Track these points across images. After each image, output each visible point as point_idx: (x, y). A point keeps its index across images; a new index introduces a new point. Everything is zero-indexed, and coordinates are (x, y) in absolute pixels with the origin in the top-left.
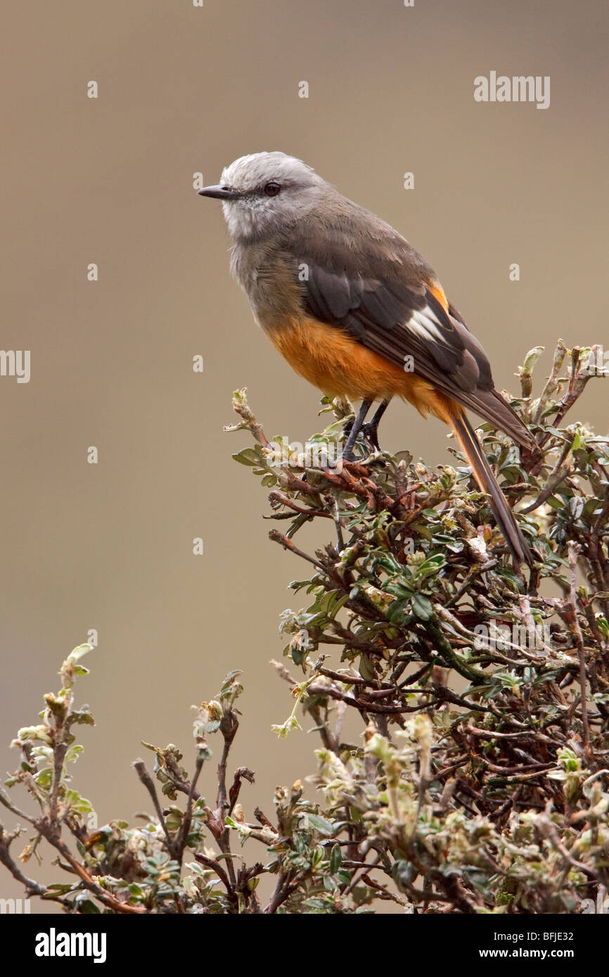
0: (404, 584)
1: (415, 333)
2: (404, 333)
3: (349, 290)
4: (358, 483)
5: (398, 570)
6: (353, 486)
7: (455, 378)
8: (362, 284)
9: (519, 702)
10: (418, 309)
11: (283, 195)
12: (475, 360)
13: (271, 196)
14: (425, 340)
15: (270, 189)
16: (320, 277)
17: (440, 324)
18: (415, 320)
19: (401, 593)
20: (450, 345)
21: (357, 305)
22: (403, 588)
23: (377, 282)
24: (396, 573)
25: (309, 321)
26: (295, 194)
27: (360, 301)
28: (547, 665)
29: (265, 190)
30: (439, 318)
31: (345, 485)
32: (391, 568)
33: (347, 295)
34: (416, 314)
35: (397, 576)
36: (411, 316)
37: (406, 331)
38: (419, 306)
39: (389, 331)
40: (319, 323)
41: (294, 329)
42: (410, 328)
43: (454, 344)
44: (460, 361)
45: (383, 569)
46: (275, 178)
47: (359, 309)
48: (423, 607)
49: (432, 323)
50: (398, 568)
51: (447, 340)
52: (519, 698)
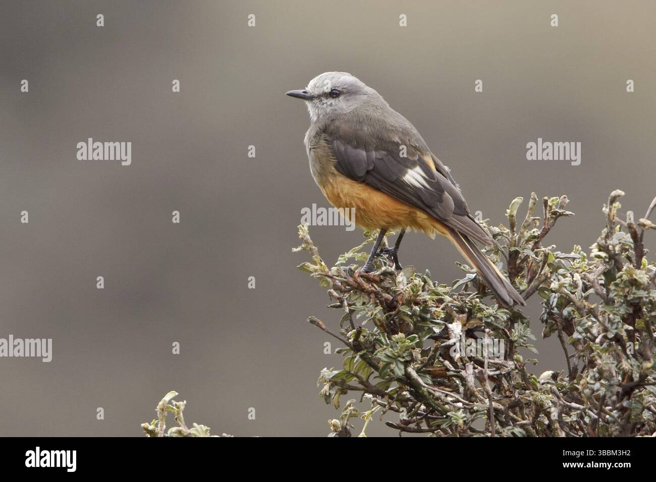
0: (389, 354)
1: (408, 183)
2: (402, 183)
3: (366, 158)
4: (368, 287)
5: (387, 345)
6: (365, 289)
7: (437, 211)
8: (374, 154)
9: (462, 431)
10: (411, 168)
11: (341, 98)
12: (452, 199)
13: (333, 98)
14: (415, 187)
15: (334, 94)
16: (348, 151)
17: (427, 177)
18: (409, 175)
19: (386, 360)
20: (432, 190)
21: (371, 168)
22: (388, 356)
23: (385, 153)
24: (385, 347)
25: (341, 179)
26: (349, 98)
27: (373, 165)
28: (474, 408)
29: (330, 94)
30: (426, 173)
31: (360, 288)
32: (382, 343)
33: (365, 162)
34: (410, 171)
35: (386, 349)
36: (406, 173)
37: (404, 183)
38: (412, 167)
39: (393, 183)
40: (348, 180)
41: (331, 184)
42: (406, 181)
43: (436, 189)
44: (441, 200)
45: (378, 343)
46: (336, 87)
47: (373, 170)
48: (400, 369)
49: (421, 177)
50: (387, 343)
51: (430, 187)
52: (462, 428)
